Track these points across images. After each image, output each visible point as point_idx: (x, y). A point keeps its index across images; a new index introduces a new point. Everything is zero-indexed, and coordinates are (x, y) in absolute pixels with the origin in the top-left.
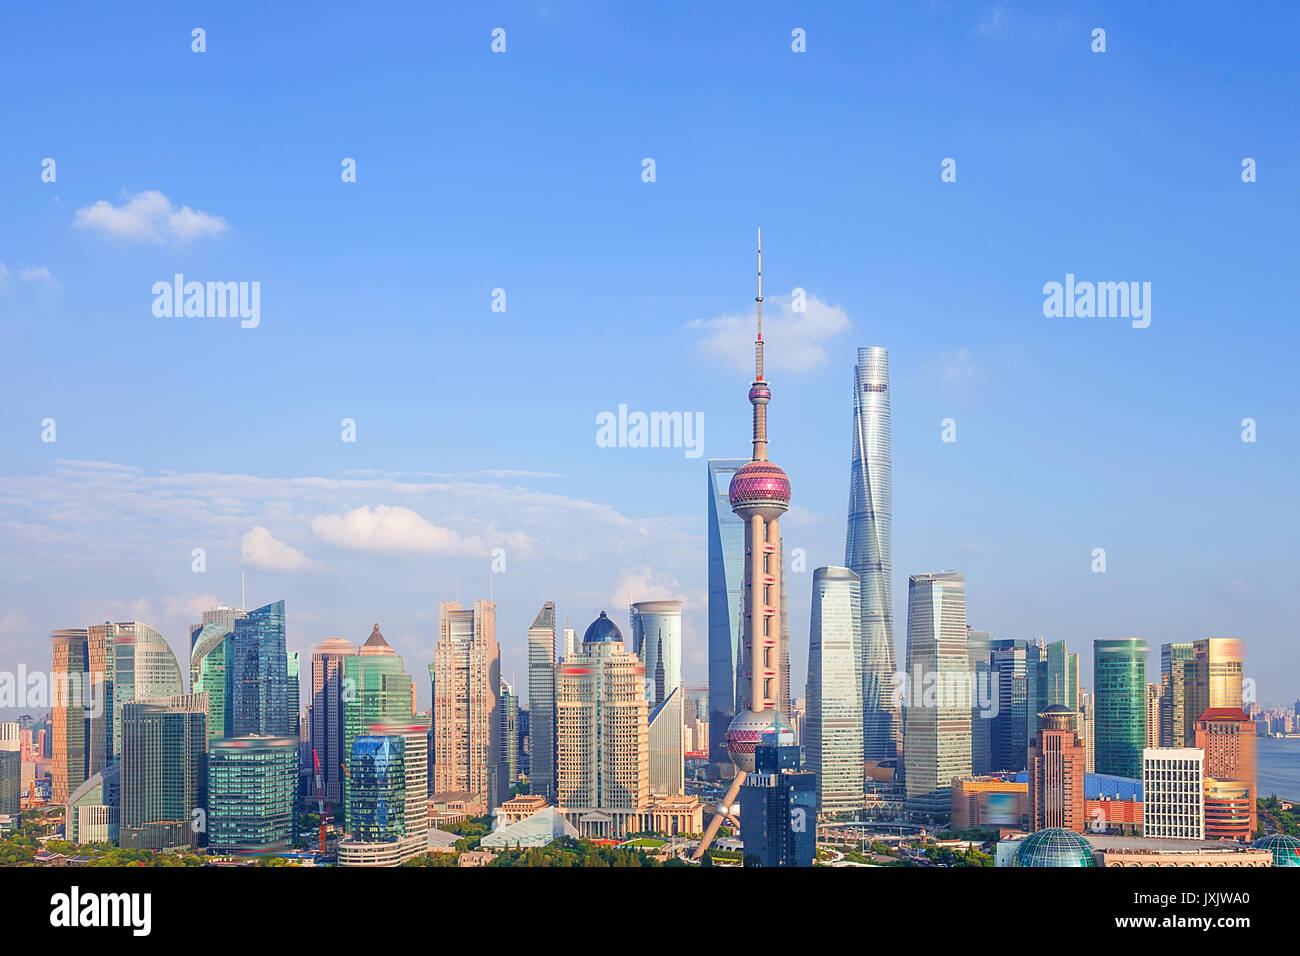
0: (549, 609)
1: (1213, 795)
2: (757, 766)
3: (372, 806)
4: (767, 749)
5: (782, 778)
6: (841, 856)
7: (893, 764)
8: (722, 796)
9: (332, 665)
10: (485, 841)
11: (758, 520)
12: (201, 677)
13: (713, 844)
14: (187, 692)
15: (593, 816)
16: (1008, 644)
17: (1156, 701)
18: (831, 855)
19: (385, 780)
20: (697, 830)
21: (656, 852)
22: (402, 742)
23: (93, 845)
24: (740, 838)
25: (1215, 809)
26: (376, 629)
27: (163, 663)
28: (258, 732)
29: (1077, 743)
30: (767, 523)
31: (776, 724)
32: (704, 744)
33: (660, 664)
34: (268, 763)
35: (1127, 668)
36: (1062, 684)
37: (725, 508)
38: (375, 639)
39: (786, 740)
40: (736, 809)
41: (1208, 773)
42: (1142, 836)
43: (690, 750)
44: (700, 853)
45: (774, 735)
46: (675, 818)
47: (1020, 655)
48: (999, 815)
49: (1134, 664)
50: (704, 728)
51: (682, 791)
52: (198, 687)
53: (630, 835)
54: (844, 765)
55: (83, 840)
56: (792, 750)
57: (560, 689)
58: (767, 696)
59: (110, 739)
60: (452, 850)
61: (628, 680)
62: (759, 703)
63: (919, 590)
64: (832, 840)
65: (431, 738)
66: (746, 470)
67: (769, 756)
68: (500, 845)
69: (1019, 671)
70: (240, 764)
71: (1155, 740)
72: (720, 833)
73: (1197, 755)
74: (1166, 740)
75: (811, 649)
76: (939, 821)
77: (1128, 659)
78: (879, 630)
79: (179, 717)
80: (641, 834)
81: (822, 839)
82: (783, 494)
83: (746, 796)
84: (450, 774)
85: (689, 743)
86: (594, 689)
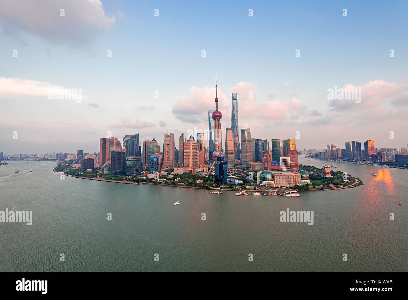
0: (183, 134)
1: (292, 164)
2: (217, 161)
3: (153, 167)
4: (219, 157)
5: (221, 162)
6: (231, 175)
7: (240, 160)
8: (211, 165)
9: (147, 144)
10: (172, 173)
11: (217, 120)
12: (125, 146)
13: (210, 173)
14: (122, 149)
15: (190, 169)
16: (258, 140)
17: (282, 149)
18: (230, 175)
19: (155, 163)
20: (207, 171)
21: (201, 175)
22: (158, 157)
23: (106, 174)
24: (215, 172)
25: (292, 166)
26: (154, 138)
27: (118, 143)
28: (134, 155)
29: (270, 156)
30: (218, 121)
31: (220, 153)
32: (208, 157)
33: (201, 144)
34: (135, 161)
35: (277, 144)
36: (267, 146)
37: (211, 119)
38: (154, 140)
39: (222, 156)
40: (214, 168)
41: (291, 161)
42: (280, 171)
43: (206, 158)
44: (208, 175)
45: (220, 155)
46: (204, 169)
47: (260, 142)
48: (257, 168)
49: (278, 143)
50: (208, 154)
51: (205, 165)
52: (124, 148)
53: (196, 172)
54: (232, 160)
55: (104, 173)
56: (223, 158)
57: (185, 148)
58: (219, 149)
59: (109, 157)
60: (166, 175)
61: (196, 146)
62: (217, 150)
63: (243, 131)
64: (230, 173)
65: (163, 156)
66: (215, 112)
67: (219, 159)
68: (175, 174)
69: (260, 144)
70: (131, 161)
71: (282, 156)
72: (211, 172)
73: (289, 158)
74: (284, 155)
75: (226, 141)
76: (247, 169)
77: (277, 142)
78: (236, 137)
79: (121, 153)
80: (198, 172)
81: (228, 172)
82: (221, 116)
83: (215, 165)
84: (166, 162)
85: (206, 156)
86: (190, 148)
